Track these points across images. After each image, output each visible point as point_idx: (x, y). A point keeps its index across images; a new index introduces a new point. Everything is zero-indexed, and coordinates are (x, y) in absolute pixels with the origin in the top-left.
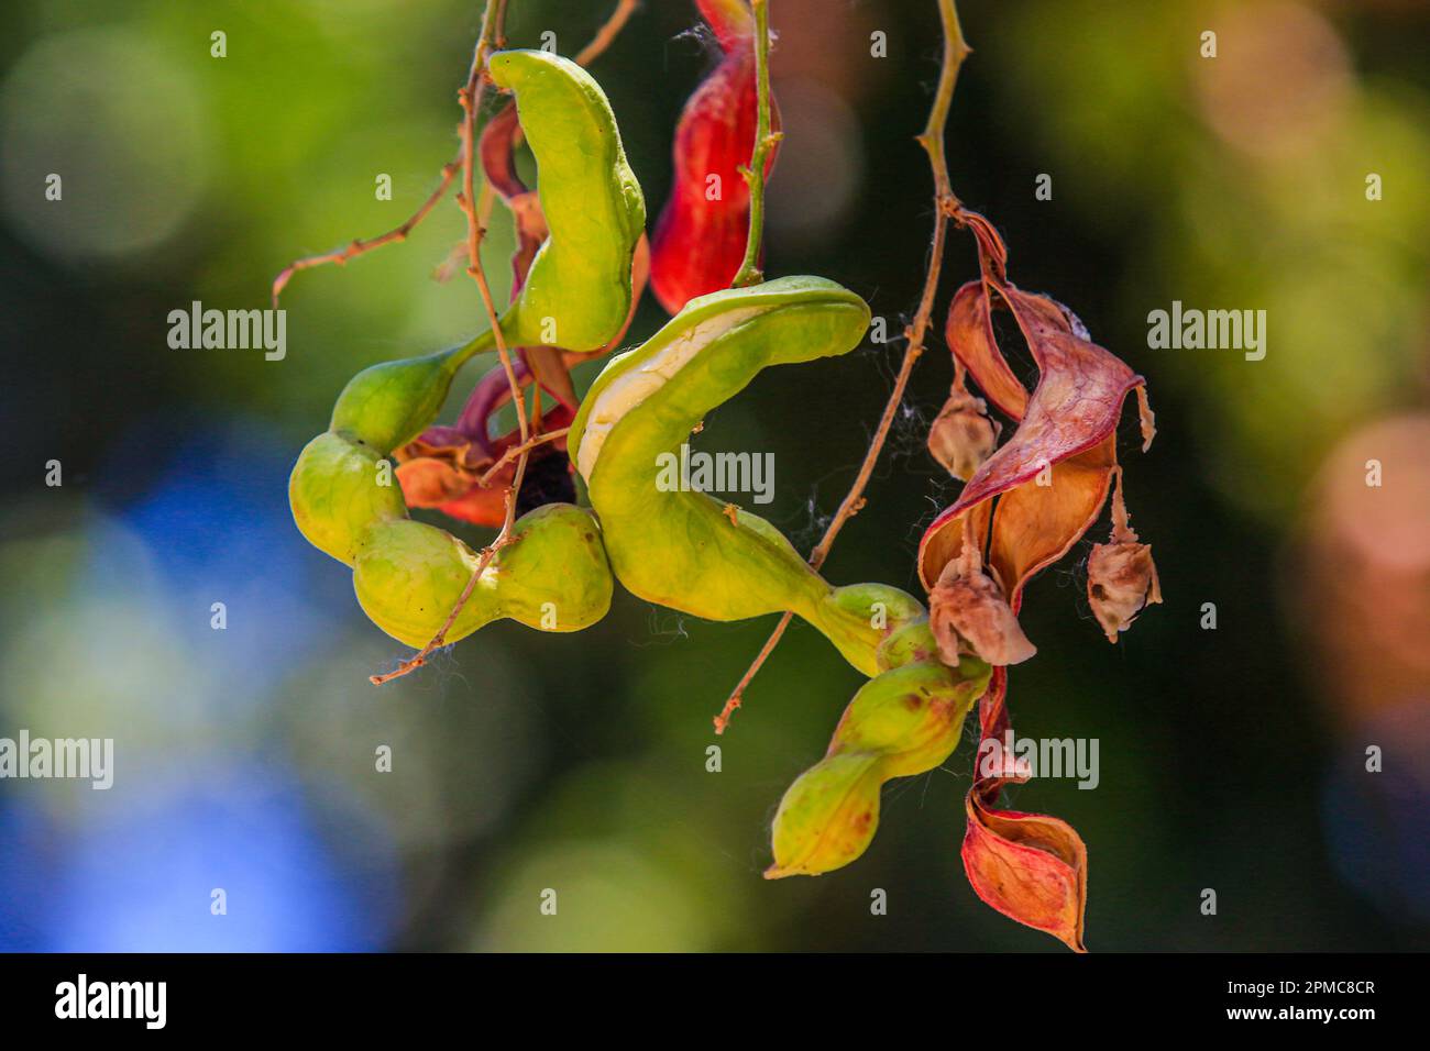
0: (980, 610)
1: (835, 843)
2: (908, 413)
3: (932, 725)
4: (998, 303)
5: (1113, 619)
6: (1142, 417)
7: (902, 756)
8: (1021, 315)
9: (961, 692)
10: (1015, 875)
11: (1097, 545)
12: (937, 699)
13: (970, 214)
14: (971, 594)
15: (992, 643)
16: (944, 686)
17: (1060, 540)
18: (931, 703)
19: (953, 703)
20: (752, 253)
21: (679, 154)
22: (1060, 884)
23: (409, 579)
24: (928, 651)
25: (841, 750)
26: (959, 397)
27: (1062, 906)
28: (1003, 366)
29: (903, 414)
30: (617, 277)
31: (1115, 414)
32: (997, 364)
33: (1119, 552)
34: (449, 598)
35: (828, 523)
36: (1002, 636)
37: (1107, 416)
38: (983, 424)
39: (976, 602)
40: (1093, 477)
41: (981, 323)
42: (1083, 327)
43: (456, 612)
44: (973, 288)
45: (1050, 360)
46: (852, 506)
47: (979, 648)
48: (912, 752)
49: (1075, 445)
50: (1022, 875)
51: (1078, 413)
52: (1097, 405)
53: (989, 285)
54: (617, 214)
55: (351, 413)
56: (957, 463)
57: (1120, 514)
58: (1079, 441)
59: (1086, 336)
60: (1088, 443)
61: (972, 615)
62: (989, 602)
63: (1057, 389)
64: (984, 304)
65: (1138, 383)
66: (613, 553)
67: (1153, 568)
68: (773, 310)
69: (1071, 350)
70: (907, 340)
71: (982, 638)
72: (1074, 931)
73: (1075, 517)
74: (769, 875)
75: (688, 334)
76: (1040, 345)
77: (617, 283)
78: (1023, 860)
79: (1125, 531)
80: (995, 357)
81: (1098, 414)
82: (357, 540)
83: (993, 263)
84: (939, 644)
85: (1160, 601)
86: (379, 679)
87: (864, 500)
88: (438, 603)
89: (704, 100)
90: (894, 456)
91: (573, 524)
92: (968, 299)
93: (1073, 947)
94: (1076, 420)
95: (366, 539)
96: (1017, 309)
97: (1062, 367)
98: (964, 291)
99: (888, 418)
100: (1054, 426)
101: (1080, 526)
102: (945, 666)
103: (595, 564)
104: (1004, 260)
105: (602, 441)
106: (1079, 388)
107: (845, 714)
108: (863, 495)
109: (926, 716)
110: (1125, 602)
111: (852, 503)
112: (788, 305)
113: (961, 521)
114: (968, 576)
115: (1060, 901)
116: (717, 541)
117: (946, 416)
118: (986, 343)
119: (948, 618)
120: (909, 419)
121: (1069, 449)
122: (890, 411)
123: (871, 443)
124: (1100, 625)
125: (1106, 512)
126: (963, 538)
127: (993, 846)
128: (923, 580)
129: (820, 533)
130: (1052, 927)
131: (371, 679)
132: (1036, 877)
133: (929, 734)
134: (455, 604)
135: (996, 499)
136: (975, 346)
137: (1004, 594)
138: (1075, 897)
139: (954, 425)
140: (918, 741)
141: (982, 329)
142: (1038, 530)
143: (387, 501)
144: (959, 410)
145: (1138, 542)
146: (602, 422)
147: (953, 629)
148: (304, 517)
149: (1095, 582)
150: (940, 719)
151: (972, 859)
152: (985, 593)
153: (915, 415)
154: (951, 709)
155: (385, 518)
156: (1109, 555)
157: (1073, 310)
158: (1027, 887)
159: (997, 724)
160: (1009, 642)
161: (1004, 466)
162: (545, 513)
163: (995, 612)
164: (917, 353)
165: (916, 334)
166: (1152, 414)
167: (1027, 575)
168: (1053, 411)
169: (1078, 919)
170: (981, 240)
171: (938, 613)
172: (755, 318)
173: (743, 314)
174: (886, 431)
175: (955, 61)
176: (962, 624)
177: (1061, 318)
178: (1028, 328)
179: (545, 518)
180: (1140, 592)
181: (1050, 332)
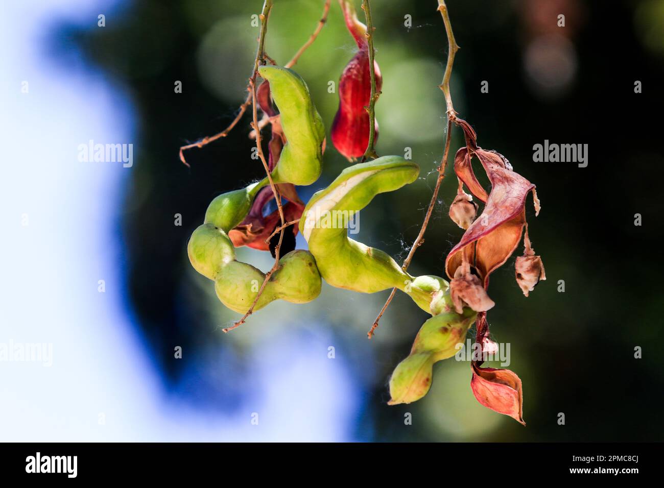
0: (470, 290)
1: (415, 391)
2: (440, 202)
3: (453, 339)
4: (474, 155)
5: (526, 288)
6: (534, 202)
7: (441, 352)
8: (483, 161)
9: (464, 324)
10: (492, 394)
11: (518, 257)
12: (454, 328)
13: (462, 121)
14: (466, 284)
15: (476, 303)
16: (457, 322)
17: (503, 255)
18: (452, 330)
19: (461, 329)
21: (341, 92)
22: (511, 397)
23: (237, 288)
25: (415, 352)
26: (461, 194)
27: (512, 405)
28: (477, 183)
29: (438, 203)
30: (316, 157)
31: (523, 203)
32: (475, 182)
33: (527, 260)
35: (410, 250)
36: (480, 300)
37: (519, 204)
38: (471, 206)
39: (468, 287)
40: (515, 229)
41: (468, 165)
42: (510, 164)
43: (257, 300)
44: (464, 150)
45: (495, 180)
46: (419, 242)
47: (471, 305)
48: (446, 351)
49: (506, 217)
50: (495, 394)
51: (507, 204)
52: (515, 200)
53: (469, 150)
55: (212, 216)
56: (461, 222)
57: (527, 243)
58: (508, 216)
59: (512, 168)
60: (512, 216)
61: (467, 293)
62: (473, 287)
63: (499, 191)
64: (468, 158)
65: (533, 188)
66: (321, 272)
67: (541, 264)
68: (378, 172)
69: (504, 176)
70: (438, 172)
71: (472, 301)
72: (518, 415)
73: (509, 246)
74: (390, 403)
75: (344, 184)
76: (492, 174)
78: (495, 388)
79: (529, 250)
80: (474, 179)
81: (516, 204)
82: (216, 271)
83: (471, 140)
84: (455, 304)
85: (545, 279)
86: (226, 330)
87: (424, 240)
88: (249, 296)
91: (303, 259)
92: (462, 154)
93: (518, 420)
94: (506, 207)
95: (219, 271)
96: (482, 159)
97: (500, 184)
98: (460, 151)
99: (432, 206)
100: (498, 210)
101: (511, 250)
102: (457, 313)
103: (313, 275)
104: (476, 139)
106: (508, 192)
107: (417, 335)
108: (423, 237)
109: (450, 336)
110: (530, 281)
111: (418, 240)
112: (384, 169)
113: (461, 252)
114: (465, 276)
115: (511, 404)
116: (363, 262)
117: (455, 203)
118: (470, 174)
119: (457, 294)
120: (440, 205)
121: (504, 219)
122: (432, 202)
123: (425, 216)
124: (521, 289)
125: (522, 243)
126: (462, 259)
127: (483, 383)
128: (448, 274)
129: (406, 254)
130: (509, 413)
131: (224, 330)
132: (501, 395)
133: (452, 343)
134: (256, 296)
135: (476, 242)
136: (466, 174)
137: (480, 282)
138: (518, 401)
139: (459, 207)
140: (447, 346)
141: (468, 167)
142: (495, 251)
144: (461, 200)
145: (535, 255)
147: (459, 298)
148: (194, 261)
149: (518, 272)
150: (455, 336)
151: (475, 388)
152: (472, 283)
153: (443, 203)
154: (460, 332)
155: (226, 261)
156: (522, 262)
157: (505, 157)
158: (497, 399)
159: (483, 330)
160: (483, 302)
161: (478, 228)
162: (291, 256)
163: (477, 291)
164: (442, 177)
165: (441, 170)
166: (539, 201)
167: (490, 272)
168: (497, 203)
169: (520, 410)
170: (465, 131)
171: (453, 292)
172: (371, 176)
173: (366, 175)
174: (431, 210)
175: (453, 53)
176: (463, 296)
177: (500, 160)
178: (486, 167)
179: (292, 258)
180: (536, 276)
181: (496, 167)
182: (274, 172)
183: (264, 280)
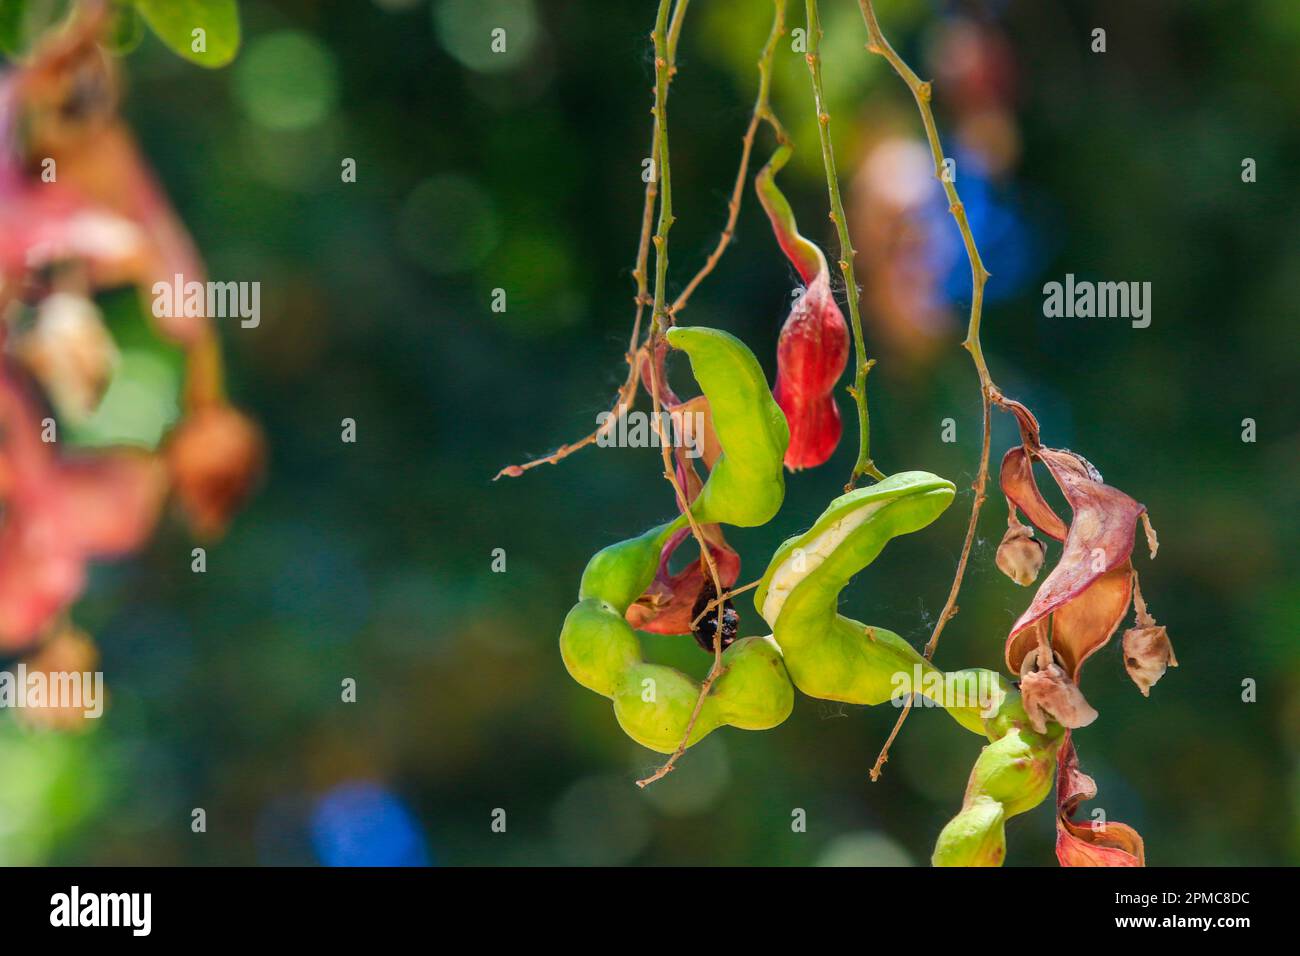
0: (1057, 693)
2: (980, 542)
3: (1033, 781)
4: (1035, 459)
5: (1145, 681)
6: (1148, 536)
7: (1016, 802)
8: (1054, 470)
9: (1051, 751)
11: (1129, 631)
12: (1036, 760)
13: (1011, 402)
15: (1068, 715)
16: (1039, 750)
17: (1103, 629)
18: (1033, 764)
19: (1047, 761)
20: (865, 449)
23: (655, 709)
24: (1023, 722)
26: (1015, 527)
28: (1045, 507)
29: (977, 544)
30: (774, 478)
31: (1130, 538)
32: (1041, 505)
33: (1145, 635)
34: (684, 719)
35: (934, 626)
36: (1074, 709)
37: (1125, 540)
38: (1034, 547)
39: (1054, 688)
40: (1119, 583)
41: (1027, 478)
42: (1096, 471)
43: (690, 726)
44: (1017, 451)
45: (1079, 500)
46: (949, 613)
47: (1059, 718)
48: (1025, 797)
49: (1107, 565)
51: (1107, 540)
52: (1117, 534)
53: (1028, 450)
54: (772, 439)
55: (594, 586)
56: (1019, 574)
57: (1140, 605)
58: (1109, 562)
59: (1099, 477)
60: (1114, 563)
61: (1053, 698)
62: (1063, 686)
63: (1086, 520)
64: (1026, 462)
65: (1142, 512)
66: (791, 671)
67: (1168, 642)
68: (894, 502)
69: (1093, 493)
70: (974, 491)
71: (1061, 711)
75: (836, 524)
76: (1070, 491)
77: (774, 481)
78: (1101, 855)
79: (1145, 617)
80: (1039, 500)
81: (1119, 540)
82: (614, 682)
83: (1030, 434)
84: (1031, 718)
85: (1176, 665)
86: (644, 783)
87: (957, 607)
88: (677, 723)
90: (973, 573)
91: (762, 654)
92: (1015, 459)
94: (1105, 547)
95: (620, 680)
96: (1051, 465)
97: (1088, 506)
98: (1011, 453)
99: (967, 548)
100: (1090, 552)
101: (1115, 620)
102: (1038, 733)
103: (780, 680)
104: (1038, 432)
105: (782, 603)
106: (1103, 522)
107: (972, 776)
108: (955, 604)
109: (1029, 776)
110: (1153, 670)
111: (948, 609)
113: (1035, 628)
114: (1045, 669)
117: (1006, 543)
118: (1032, 492)
119: (1035, 699)
120: (981, 546)
122: (968, 542)
123: (957, 567)
124: (1136, 685)
125: (1132, 605)
126: (1037, 639)
127: (1079, 847)
128: (1010, 667)
129: (929, 633)
131: (637, 783)
133: (1033, 786)
134: (689, 722)
136: (1023, 492)
137: (1069, 674)
139: (1014, 549)
140: (1026, 791)
141: (1028, 481)
142: (1086, 623)
143: (631, 651)
144: (1016, 538)
145: (1156, 625)
146: (781, 589)
147: (1040, 708)
148: (574, 667)
149: (1130, 656)
150: (1039, 774)
151: (1064, 856)
152: (1059, 679)
153: (985, 543)
154: (1046, 766)
155: (632, 664)
156: (1137, 638)
157: (1088, 459)
159: (1068, 756)
160: (1079, 712)
161: (1060, 586)
162: (741, 649)
163: (1068, 693)
164: (982, 500)
165: (979, 487)
166: (1154, 532)
167: (1083, 660)
168: (1088, 541)
170: (1020, 419)
171: (1028, 697)
172: (882, 509)
173: (873, 507)
174: (967, 557)
175: (981, 284)
176: (1046, 703)
177: (1080, 466)
178: (1060, 479)
179: (743, 654)
180: (1162, 661)
181: (1075, 479)
182: (695, 505)
183: (700, 693)
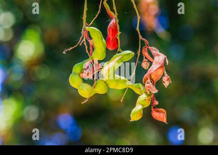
0: (151, 87)
1: (138, 117)
2: (139, 62)
5: (166, 85)
7: (144, 105)
9: (150, 97)
11: (163, 77)
13: (144, 39)
16: (148, 97)
17: (159, 77)
20: (119, 47)
21: (108, 32)
22: (163, 116)
24: (146, 92)
26: (145, 60)
28: (150, 56)
31: (164, 61)
38: (148, 63)
40: (162, 69)
42: (158, 50)
43: (91, 93)
45: (155, 55)
47: (151, 92)
48: (146, 105)
49: (159, 66)
50: (159, 116)
52: (161, 61)
53: (147, 47)
55: (75, 70)
56: (145, 68)
57: (165, 72)
60: (161, 66)
63: (156, 58)
64: (146, 49)
65: (166, 57)
66: (107, 84)
67: (170, 79)
71: (152, 90)
72: (165, 121)
73: (160, 74)
74: (131, 121)
75: (114, 60)
77: (104, 52)
78: (159, 114)
79: (166, 74)
80: (148, 55)
82: (78, 86)
83: (147, 44)
85: (171, 82)
87: (135, 73)
89: (110, 26)
91: (102, 81)
94: (159, 63)
96: (150, 49)
98: (144, 47)
100: (157, 64)
102: (148, 94)
106: (159, 58)
107: (137, 101)
110: (167, 83)
112: (125, 55)
114: (149, 83)
115: (164, 118)
117: (143, 62)
126: (148, 78)
128: (144, 83)
130: (163, 121)
131: (82, 103)
132: (161, 116)
133: (147, 103)
136: (146, 54)
137: (153, 85)
141: (147, 52)
142: (156, 76)
143: (81, 81)
145: (168, 76)
148: (71, 84)
149: (164, 81)
150: (148, 101)
151: (153, 114)
154: (149, 99)
156: (165, 78)
157: (157, 48)
159: (154, 98)
160: (155, 90)
163: (153, 87)
164: (139, 55)
165: (139, 53)
166: (168, 60)
167: (156, 82)
168: (156, 62)
169: (166, 119)
170: (145, 42)
171: (146, 88)
172: (122, 57)
175: (139, 19)
176: (149, 89)
178: (152, 52)
179: (99, 81)
181: (154, 52)
182: (91, 57)
183: (92, 88)
